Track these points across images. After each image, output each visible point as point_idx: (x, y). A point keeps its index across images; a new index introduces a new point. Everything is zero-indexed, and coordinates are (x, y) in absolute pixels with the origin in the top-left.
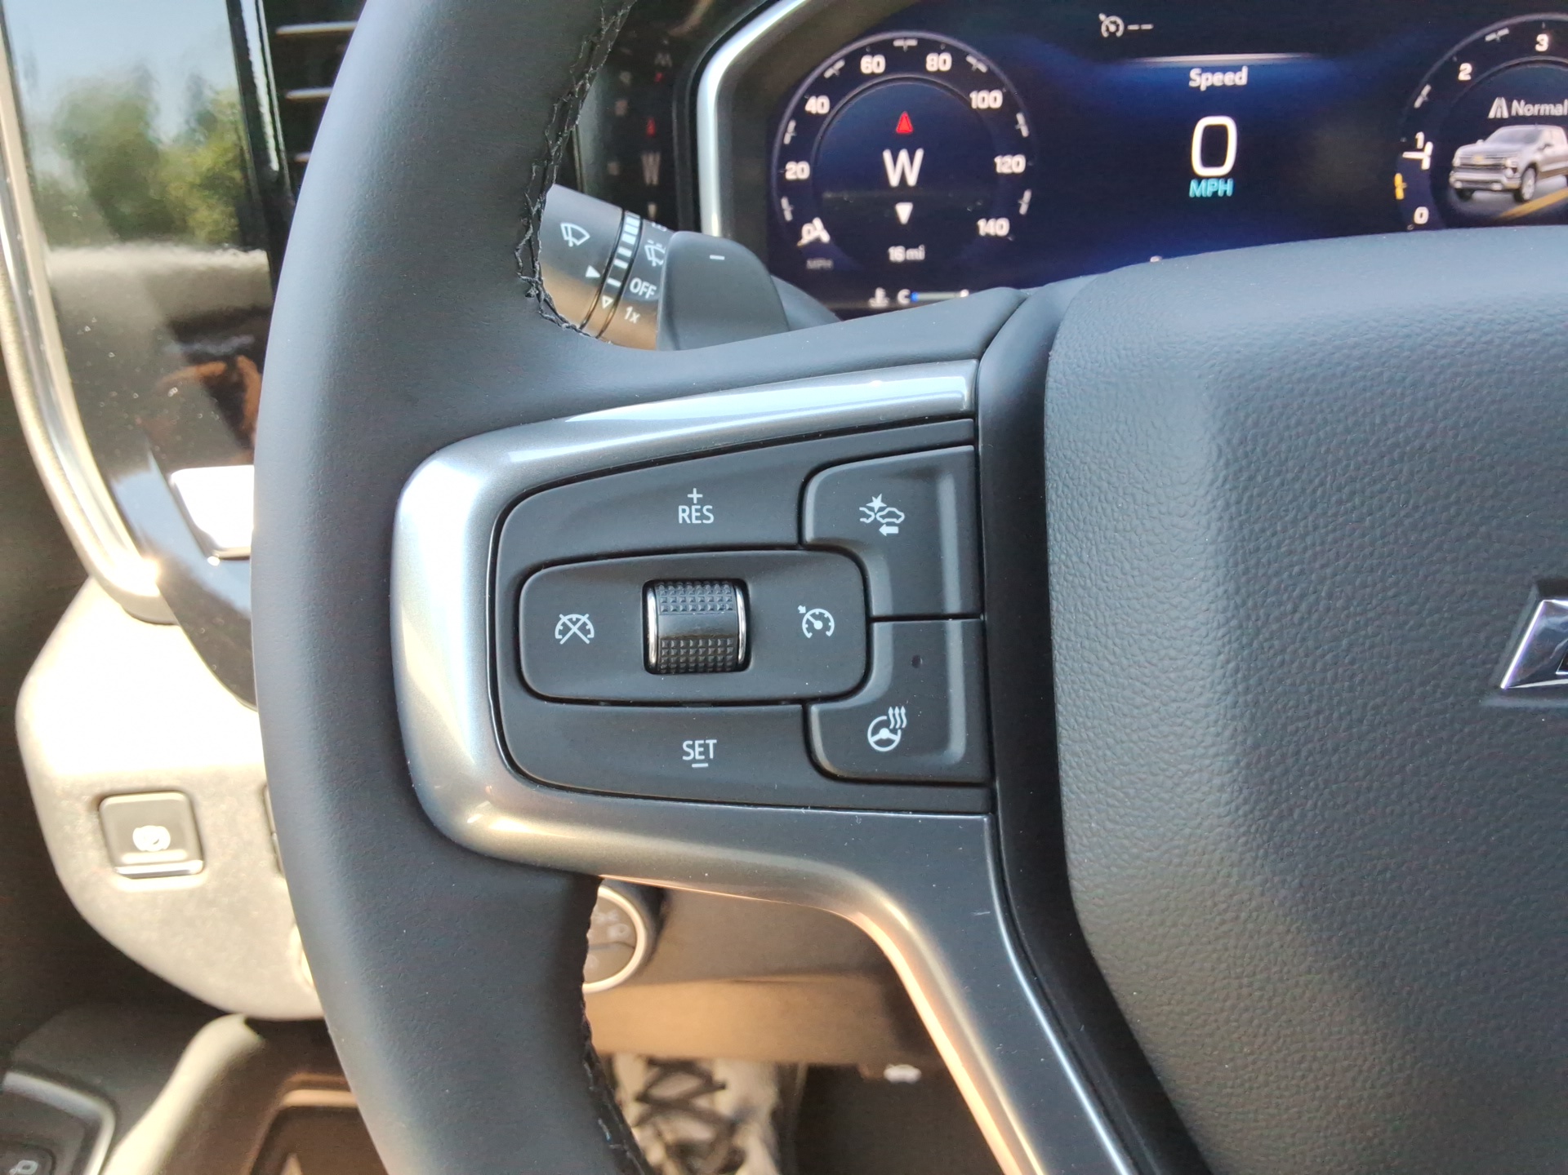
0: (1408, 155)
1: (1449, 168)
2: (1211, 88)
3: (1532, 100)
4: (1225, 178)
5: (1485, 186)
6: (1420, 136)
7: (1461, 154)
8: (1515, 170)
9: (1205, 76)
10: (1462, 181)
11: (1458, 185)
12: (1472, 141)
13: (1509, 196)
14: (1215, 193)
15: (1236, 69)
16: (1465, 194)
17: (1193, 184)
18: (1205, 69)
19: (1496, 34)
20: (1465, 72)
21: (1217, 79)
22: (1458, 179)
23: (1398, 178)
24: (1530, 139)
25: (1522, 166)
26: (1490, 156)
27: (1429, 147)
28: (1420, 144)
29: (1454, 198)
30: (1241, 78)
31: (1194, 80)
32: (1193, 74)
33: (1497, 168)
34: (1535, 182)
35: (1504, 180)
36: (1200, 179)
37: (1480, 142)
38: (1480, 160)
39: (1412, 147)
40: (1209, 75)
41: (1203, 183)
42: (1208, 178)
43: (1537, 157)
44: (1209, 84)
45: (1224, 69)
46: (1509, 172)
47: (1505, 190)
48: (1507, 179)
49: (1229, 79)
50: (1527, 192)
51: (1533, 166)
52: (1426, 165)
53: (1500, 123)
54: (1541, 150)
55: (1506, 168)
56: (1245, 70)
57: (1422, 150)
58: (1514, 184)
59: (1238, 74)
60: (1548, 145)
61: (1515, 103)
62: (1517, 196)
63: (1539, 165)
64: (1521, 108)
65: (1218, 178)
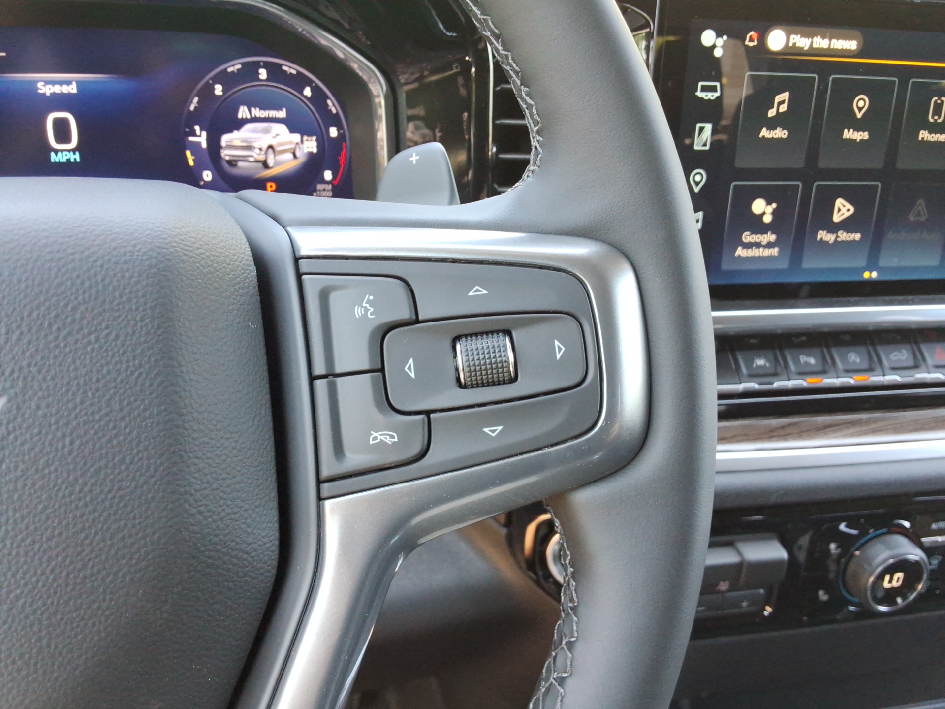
0: (191, 139)
1: (220, 147)
2: (54, 94)
3: (263, 108)
4: (74, 151)
5: (244, 159)
6: (197, 128)
7: (225, 139)
8: (261, 149)
9: (48, 86)
10: (229, 155)
11: (227, 158)
12: (231, 131)
13: (260, 165)
14: (69, 160)
15: (69, 83)
16: (232, 163)
17: (53, 154)
18: (47, 82)
19: (234, 67)
20: (218, 90)
21: (57, 89)
22: (226, 154)
23: (188, 153)
24: (267, 131)
25: (265, 147)
26: (243, 141)
27: (204, 134)
28: (198, 133)
29: (226, 166)
30: (73, 89)
31: (41, 89)
32: (40, 85)
33: (249, 148)
34: (275, 156)
35: (256, 156)
36: (56, 151)
37: (236, 132)
38: (238, 143)
39: (194, 134)
40: (50, 86)
41: (59, 153)
42: (62, 151)
43: (273, 142)
44: (52, 91)
45: (61, 83)
46: (258, 151)
47: (257, 161)
48: (256, 155)
49: (65, 89)
50: (271, 162)
51: (271, 147)
52: (204, 145)
53: (245, 121)
54: (274, 137)
55: (255, 148)
56: (74, 84)
57: (200, 136)
58: (262, 158)
59: (71, 86)
60: (277, 135)
61: (253, 110)
62: (265, 165)
63: (275, 147)
64: (257, 112)
65: (69, 151)
